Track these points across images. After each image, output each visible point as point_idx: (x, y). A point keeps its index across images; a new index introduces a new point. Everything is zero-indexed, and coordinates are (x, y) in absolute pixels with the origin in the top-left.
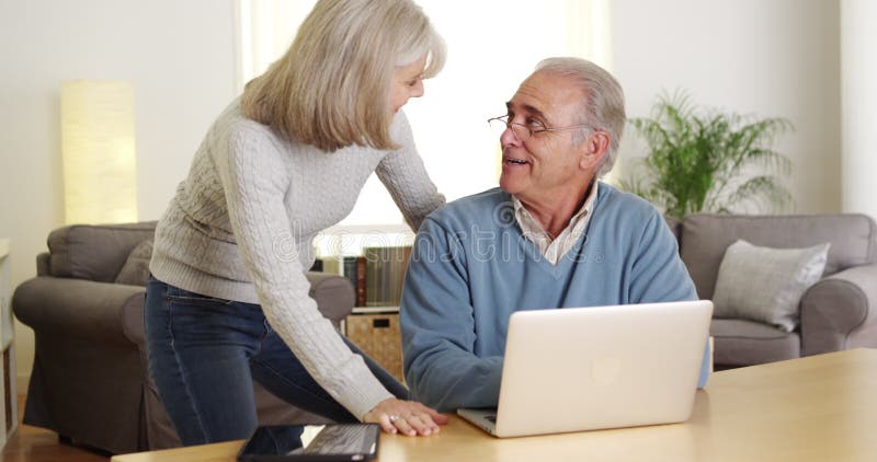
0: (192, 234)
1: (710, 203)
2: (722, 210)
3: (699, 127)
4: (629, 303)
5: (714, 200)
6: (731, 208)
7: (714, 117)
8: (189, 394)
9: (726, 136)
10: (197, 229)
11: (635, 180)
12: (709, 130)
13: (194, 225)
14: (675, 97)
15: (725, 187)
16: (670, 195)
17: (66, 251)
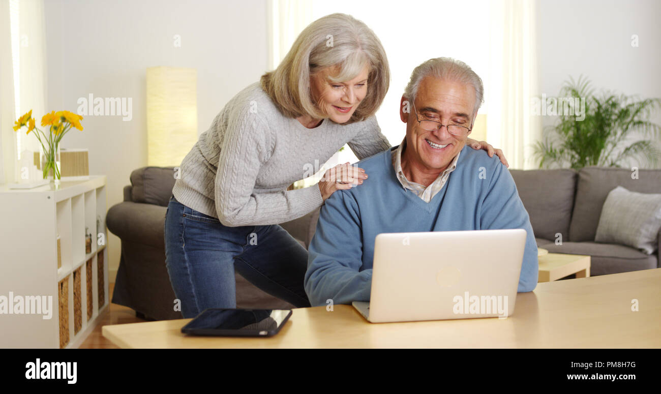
0: (207, 173)
1: (604, 159)
2: (612, 164)
3: (597, 105)
4: (481, 229)
5: (606, 158)
6: (618, 163)
7: (607, 97)
8: (191, 282)
9: (617, 111)
10: (210, 170)
11: (549, 142)
12: (604, 106)
13: (209, 167)
14: (579, 83)
15: (615, 148)
16: (574, 153)
17: (142, 185)
